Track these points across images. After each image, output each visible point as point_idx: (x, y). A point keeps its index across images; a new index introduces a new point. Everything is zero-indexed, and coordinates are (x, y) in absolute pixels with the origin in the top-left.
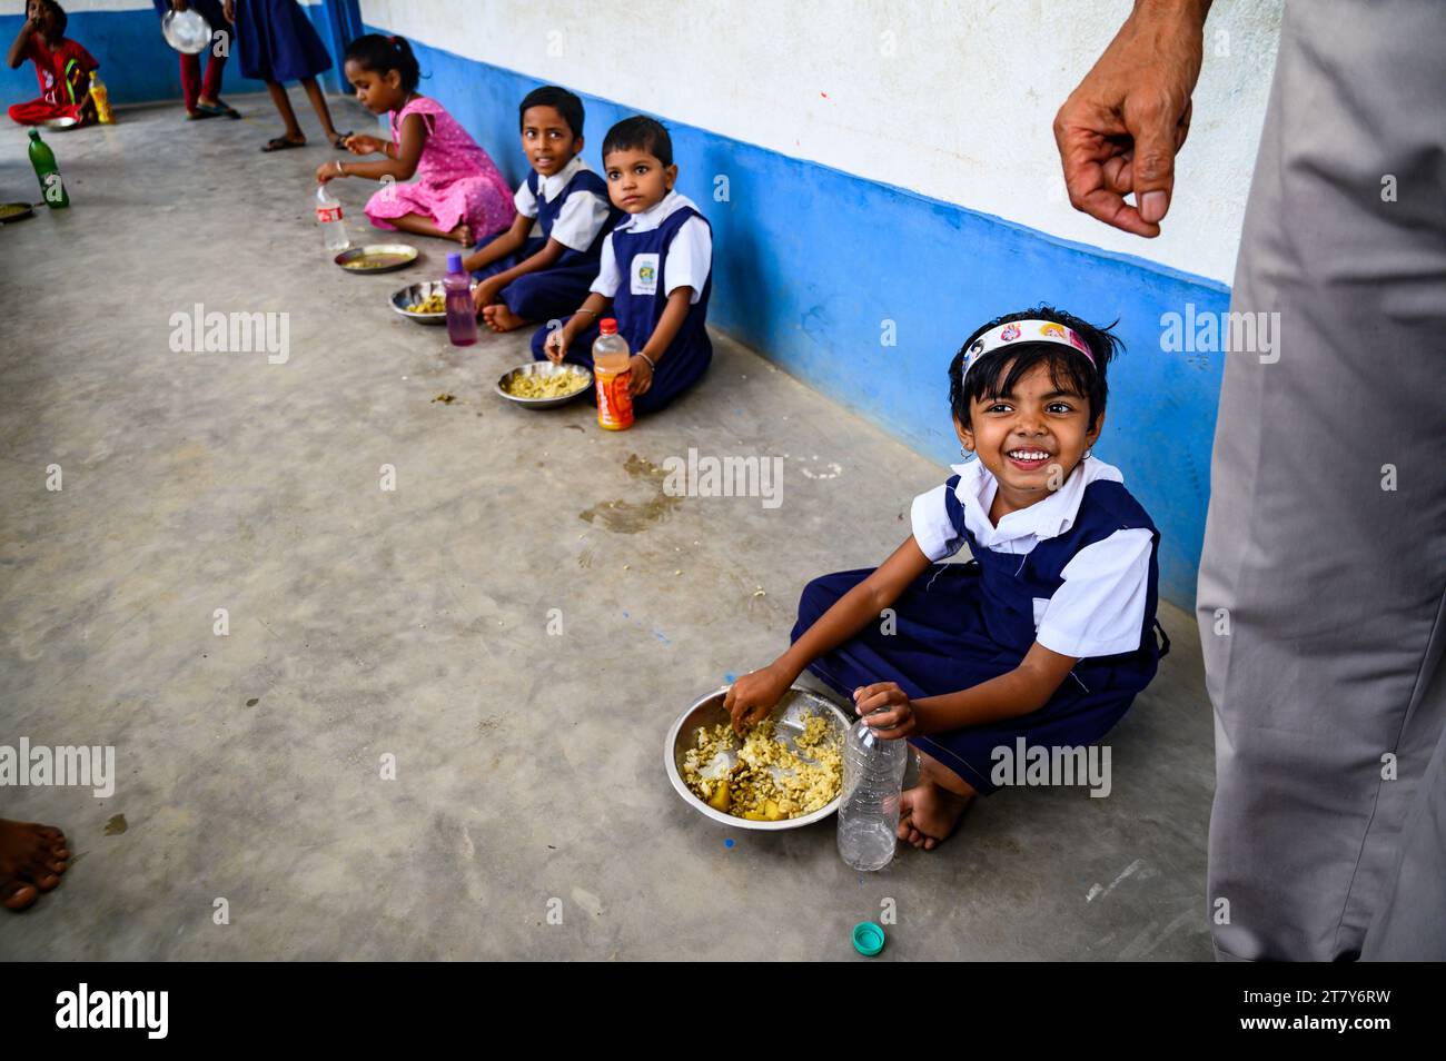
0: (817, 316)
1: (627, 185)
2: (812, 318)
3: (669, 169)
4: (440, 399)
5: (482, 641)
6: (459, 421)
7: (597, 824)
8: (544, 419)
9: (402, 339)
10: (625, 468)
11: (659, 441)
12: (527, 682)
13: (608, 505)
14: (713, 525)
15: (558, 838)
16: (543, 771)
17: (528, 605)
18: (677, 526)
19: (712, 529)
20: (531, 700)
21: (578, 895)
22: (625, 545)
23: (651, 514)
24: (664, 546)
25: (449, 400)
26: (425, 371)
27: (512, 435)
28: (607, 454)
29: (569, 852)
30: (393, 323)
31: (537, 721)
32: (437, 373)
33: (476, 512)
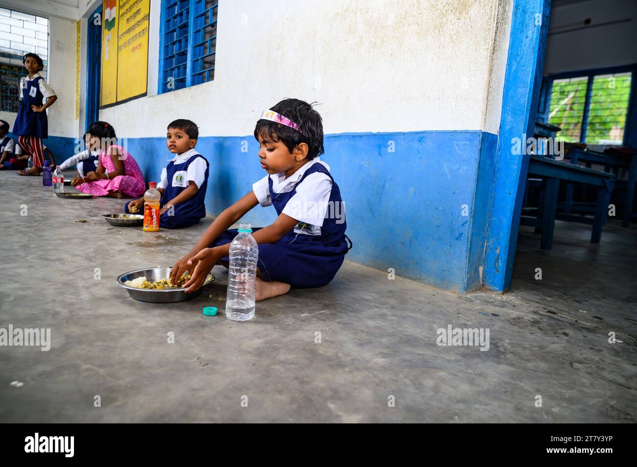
1: (172, 140)
3: (193, 140)
4: (80, 221)
5: (57, 263)
6: (85, 226)
7: (81, 297)
8: (125, 228)
9: (73, 211)
10: (155, 237)
11: (174, 234)
12: (72, 270)
13: (141, 242)
14: (186, 248)
15: (59, 298)
16: (64, 286)
17: (86, 257)
18: (169, 247)
19: (185, 249)
20: (71, 274)
21: (58, 309)
22: (142, 249)
23: (160, 245)
24: (160, 250)
25: (85, 222)
26: (78, 217)
27: (108, 229)
28: (148, 234)
29: (62, 301)
30: (72, 208)
31: (71, 277)
32: (84, 217)
33: (78, 241)
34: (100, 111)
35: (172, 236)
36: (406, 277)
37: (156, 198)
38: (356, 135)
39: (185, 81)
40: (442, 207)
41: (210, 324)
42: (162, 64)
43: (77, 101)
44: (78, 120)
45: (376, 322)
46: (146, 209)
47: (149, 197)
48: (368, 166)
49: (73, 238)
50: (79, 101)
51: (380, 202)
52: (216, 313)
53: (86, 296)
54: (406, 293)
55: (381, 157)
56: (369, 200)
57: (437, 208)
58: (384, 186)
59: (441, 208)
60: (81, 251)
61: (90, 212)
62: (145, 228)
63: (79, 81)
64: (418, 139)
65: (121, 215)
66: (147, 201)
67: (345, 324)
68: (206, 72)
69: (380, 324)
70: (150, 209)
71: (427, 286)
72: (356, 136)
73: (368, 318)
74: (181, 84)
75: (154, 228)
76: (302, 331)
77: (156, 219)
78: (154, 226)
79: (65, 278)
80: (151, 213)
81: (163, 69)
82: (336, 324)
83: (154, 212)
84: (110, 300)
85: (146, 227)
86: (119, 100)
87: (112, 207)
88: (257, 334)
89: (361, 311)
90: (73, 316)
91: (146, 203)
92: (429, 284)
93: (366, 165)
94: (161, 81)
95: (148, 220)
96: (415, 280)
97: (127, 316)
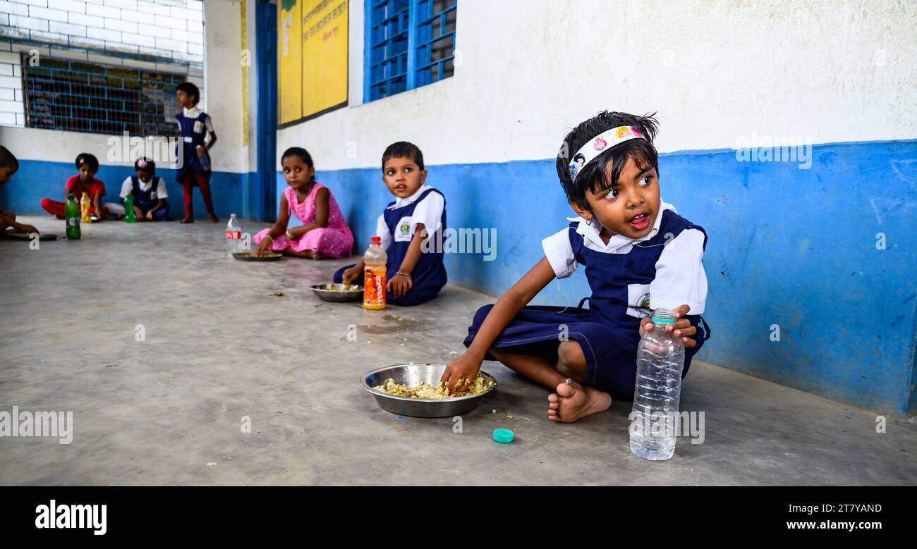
0: (513, 253)
1: (399, 178)
2: (511, 255)
3: (423, 172)
4: (275, 295)
5: (265, 356)
6: (284, 301)
7: (314, 408)
8: (337, 304)
9: (260, 280)
10: (383, 318)
11: (408, 312)
12: (288, 368)
13: (366, 326)
14: (432, 334)
15: (286, 410)
16: (286, 392)
17: (300, 348)
18: (408, 334)
19: (430, 336)
20: (288, 373)
21: (290, 426)
22: (372, 337)
23: (393, 330)
24: (397, 338)
25: (281, 295)
26: (270, 288)
27: (316, 306)
28: (372, 314)
29: (290, 414)
30: (257, 276)
31: (290, 379)
32: (277, 289)
33: (281, 323)
34: (278, 132)
35: (407, 317)
36: (791, 386)
37: (382, 260)
38: (700, 154)
39: (405, 81)
40: (862, 271)
41: (507, 455)
42: (369, 55)
43: (244, 119)
44: (247, 147)
45: (767, 461)
46: (368, 277)
47: (371, 259)
48: (723, 204)
49: (274, 320)
50: (247, 119)
51: (744, 264)
52: (512, 439)
53: (319, 407)
54: (799, 413)
55: (748, 188)
56: (724, 260)
57: (853, 274)
58: (752, 237)
59: (861, 273)
60: (290, 338)
61: (283, 280)
62: (366, 304)
63: (247, 90)
64: (820, 157)
65: (329, 286)
66: (369, 265)
67: (717, 463)
68: (439, 65)
69: (775, 464)
70: (373, 276)
71: (832, 402)
72: (702, 156)
73: (752, 453)
74: (399, 85)
75: (379, 305)
76: (652, 473)
77: (381, 290)
78: (379, 301)
79: (283, 380)
80: (374, 282)
81: (371, 64)
82: (702, 462)
83: (380, 280)
84: (354, 414)
85: (369, 302)
86: (306, 114)
87: (310, 273)
88: (585, 475)
89: (736, 441)
90: (312, 437)
91: (367, 268)
92: (835, 398)
93: (721, 204)
94: (368, 83)
95: (371, 293)
96: (807, 390)
97: (387, 440)
